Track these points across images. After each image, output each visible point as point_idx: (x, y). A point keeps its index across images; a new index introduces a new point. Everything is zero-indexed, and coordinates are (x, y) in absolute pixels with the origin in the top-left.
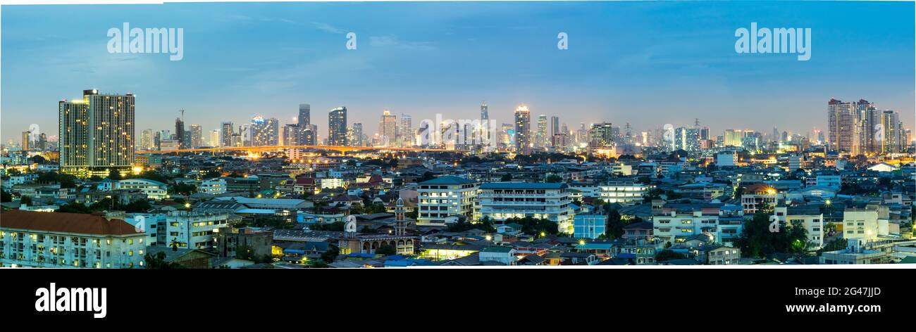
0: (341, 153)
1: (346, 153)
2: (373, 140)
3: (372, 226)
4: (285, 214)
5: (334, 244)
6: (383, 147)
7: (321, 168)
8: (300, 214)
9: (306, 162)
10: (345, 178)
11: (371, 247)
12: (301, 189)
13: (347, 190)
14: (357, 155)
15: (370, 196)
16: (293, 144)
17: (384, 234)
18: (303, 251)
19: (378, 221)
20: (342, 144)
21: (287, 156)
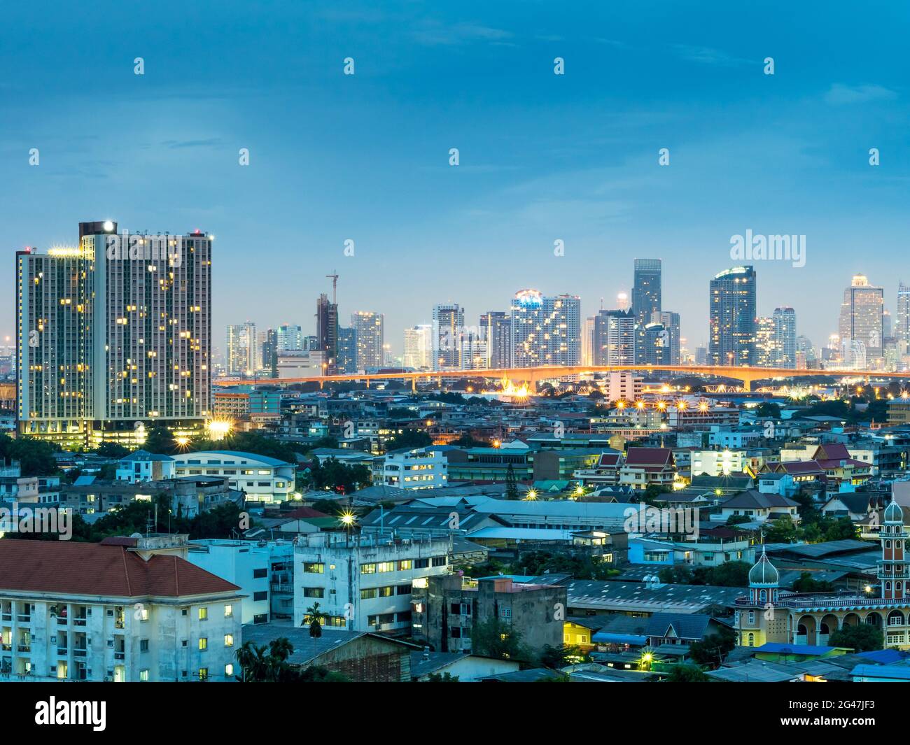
0: (741, 384)
1: (754, 385)
2: (824, 350)
3: (822, 574)
4: (598, 542)
5: (720, 619)
6: (849, 369)
7: (691, 422)
8: (636, 541)
9: (650, 408)
10: (750, 447)
11: (818, 629)
12: (638, 476)
13: (756, 481)
14: (783, 392)
15: (816, 497)
16: (617, 363)
17: (851, 594)
18: (644, 638)
19: (838, 561)
20: (744, 361)
21: (605, 392)
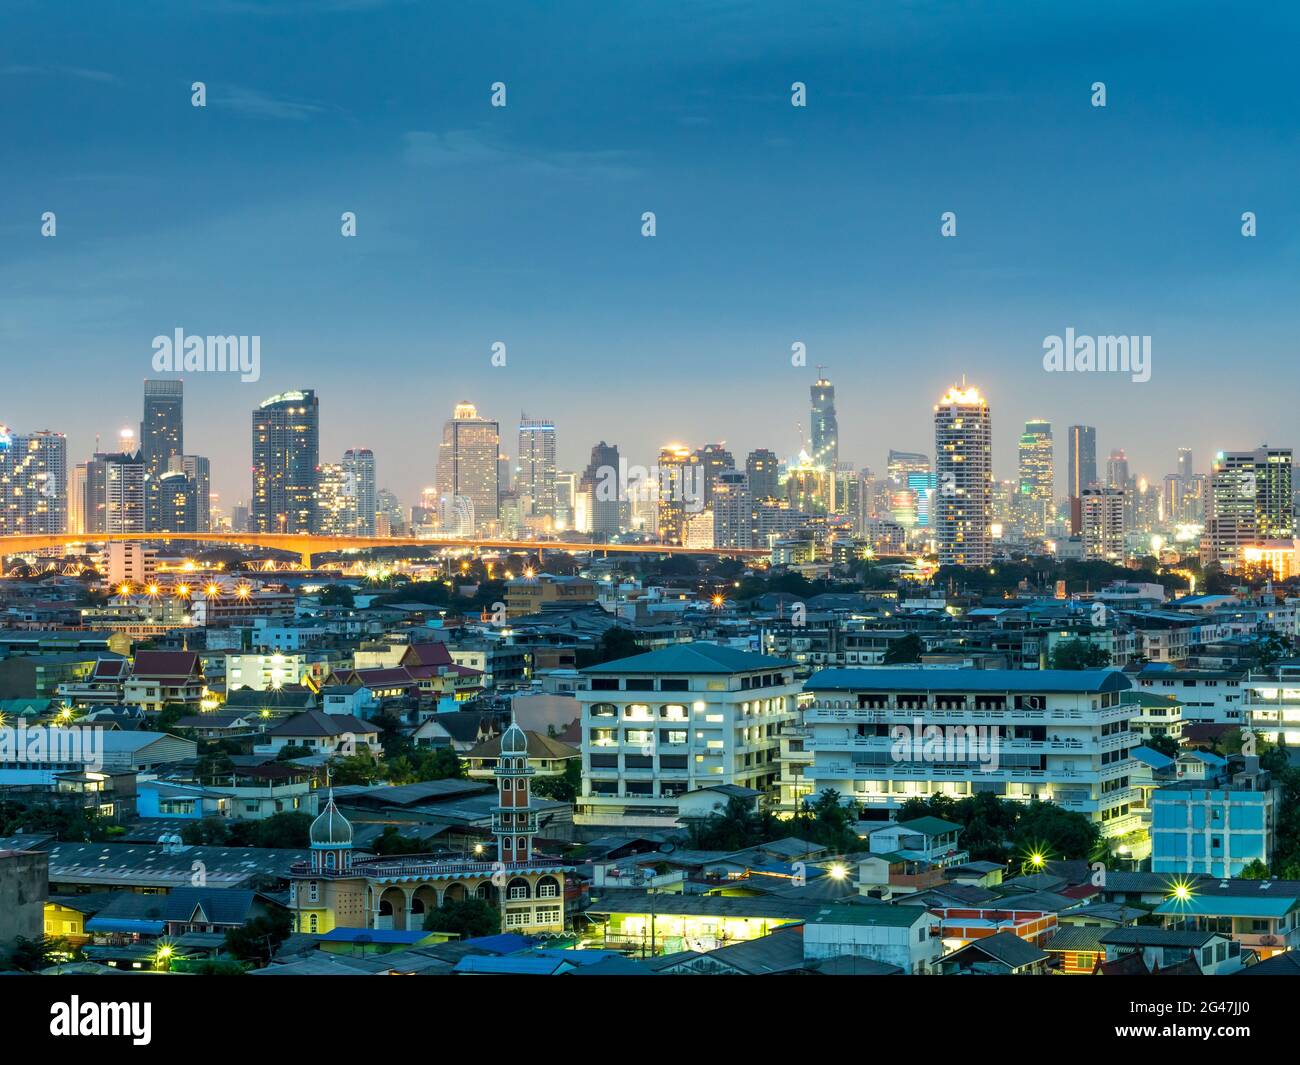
0: (298, 558)
1: (316, 559)
2: (416, 509)
3: (413, 828)
4: (93, 787)
5: (270, 895)
6: (450, 536)
7: (225, 614)
8: (147, 785)
9: (167, 595)
10: (311, 650)
11: (409, 907)
12: (150, 692)
13: (319, 697)
14: (358, 569)
15: (404, 719)
16: (120, 528)
17: (458, 855)
18: (159, 924)
19: (436, 809)
20: (301, 526)
21: (100, 569)
